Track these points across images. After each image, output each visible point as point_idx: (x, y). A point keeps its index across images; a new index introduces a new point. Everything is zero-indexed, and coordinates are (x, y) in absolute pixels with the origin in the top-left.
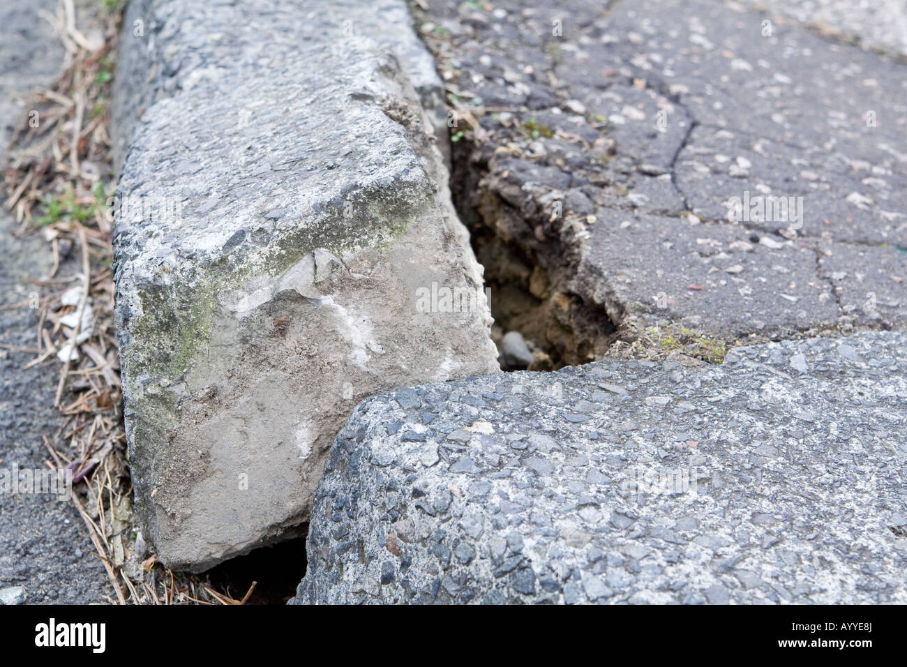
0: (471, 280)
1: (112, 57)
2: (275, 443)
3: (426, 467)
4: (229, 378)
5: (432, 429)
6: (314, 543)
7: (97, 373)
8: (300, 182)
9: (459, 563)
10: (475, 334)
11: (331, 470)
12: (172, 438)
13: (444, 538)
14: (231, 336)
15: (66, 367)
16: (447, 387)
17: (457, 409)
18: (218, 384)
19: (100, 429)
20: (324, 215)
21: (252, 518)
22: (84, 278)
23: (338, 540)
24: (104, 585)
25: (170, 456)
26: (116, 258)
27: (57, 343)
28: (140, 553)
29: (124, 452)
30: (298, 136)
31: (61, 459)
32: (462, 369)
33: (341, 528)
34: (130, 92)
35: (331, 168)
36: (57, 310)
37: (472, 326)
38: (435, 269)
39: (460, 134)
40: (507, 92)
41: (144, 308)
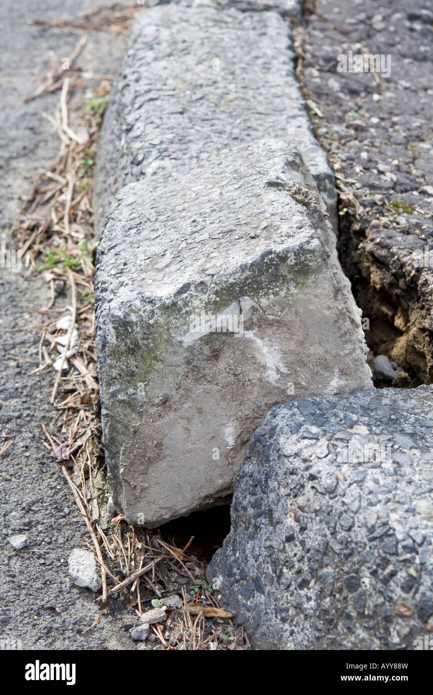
0: (353, 320)
1: (94, 148)
2: (209, 437)
3: (319, 458)
4: (177, 389)
5: (324, 430)
6: (236, 510)
7: (81, 380)
8: (231, 248)
9: (342, 529)
10: (356, 360)
11: (250, 458)
12: (135, 432)
13: (331, 511)
14: (179, 359)
15: (59, 374)
16: (335, 399)
17: (342, 415)
18: (169, 394)
19: (83, 420)
20: (248, 273)
21: (192, 490)
22: (73, 310)
23: (254, 508)
24: (84, 534)
25: (133, 445)
26: (97, 300)
27: (53, 356)
28: (110, 512)
29: (99, 438)
30: (229, 213)
31: (55, 442)
32: (346, 386)
33: (256, 500)
34: (107, 174)
35: (253, 238)
36: (53, 333)
37: (354, 354)
38: (328, 313)
39: (345, 210)
40: (380, 179)
41: (117, 338)
